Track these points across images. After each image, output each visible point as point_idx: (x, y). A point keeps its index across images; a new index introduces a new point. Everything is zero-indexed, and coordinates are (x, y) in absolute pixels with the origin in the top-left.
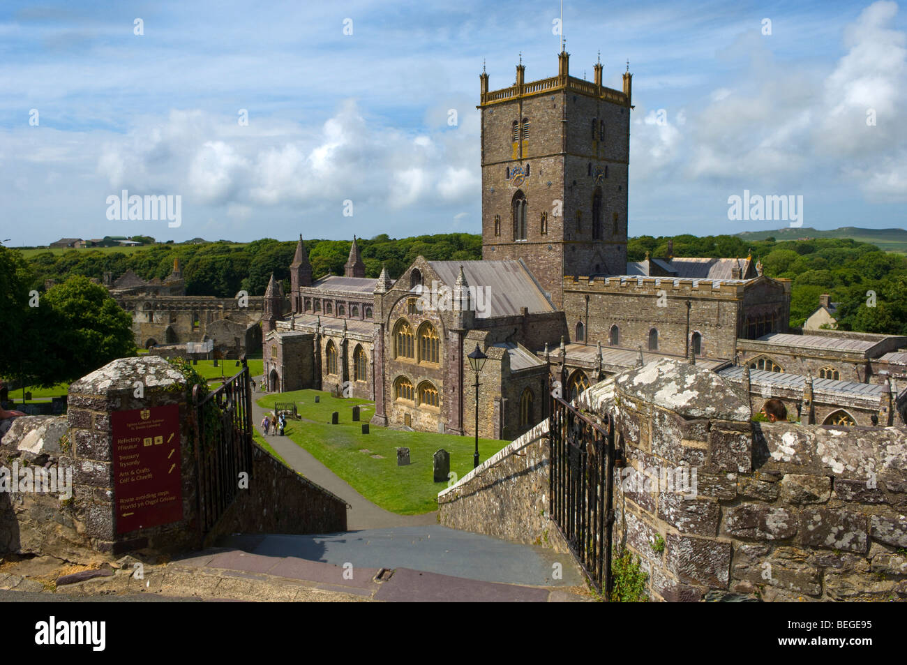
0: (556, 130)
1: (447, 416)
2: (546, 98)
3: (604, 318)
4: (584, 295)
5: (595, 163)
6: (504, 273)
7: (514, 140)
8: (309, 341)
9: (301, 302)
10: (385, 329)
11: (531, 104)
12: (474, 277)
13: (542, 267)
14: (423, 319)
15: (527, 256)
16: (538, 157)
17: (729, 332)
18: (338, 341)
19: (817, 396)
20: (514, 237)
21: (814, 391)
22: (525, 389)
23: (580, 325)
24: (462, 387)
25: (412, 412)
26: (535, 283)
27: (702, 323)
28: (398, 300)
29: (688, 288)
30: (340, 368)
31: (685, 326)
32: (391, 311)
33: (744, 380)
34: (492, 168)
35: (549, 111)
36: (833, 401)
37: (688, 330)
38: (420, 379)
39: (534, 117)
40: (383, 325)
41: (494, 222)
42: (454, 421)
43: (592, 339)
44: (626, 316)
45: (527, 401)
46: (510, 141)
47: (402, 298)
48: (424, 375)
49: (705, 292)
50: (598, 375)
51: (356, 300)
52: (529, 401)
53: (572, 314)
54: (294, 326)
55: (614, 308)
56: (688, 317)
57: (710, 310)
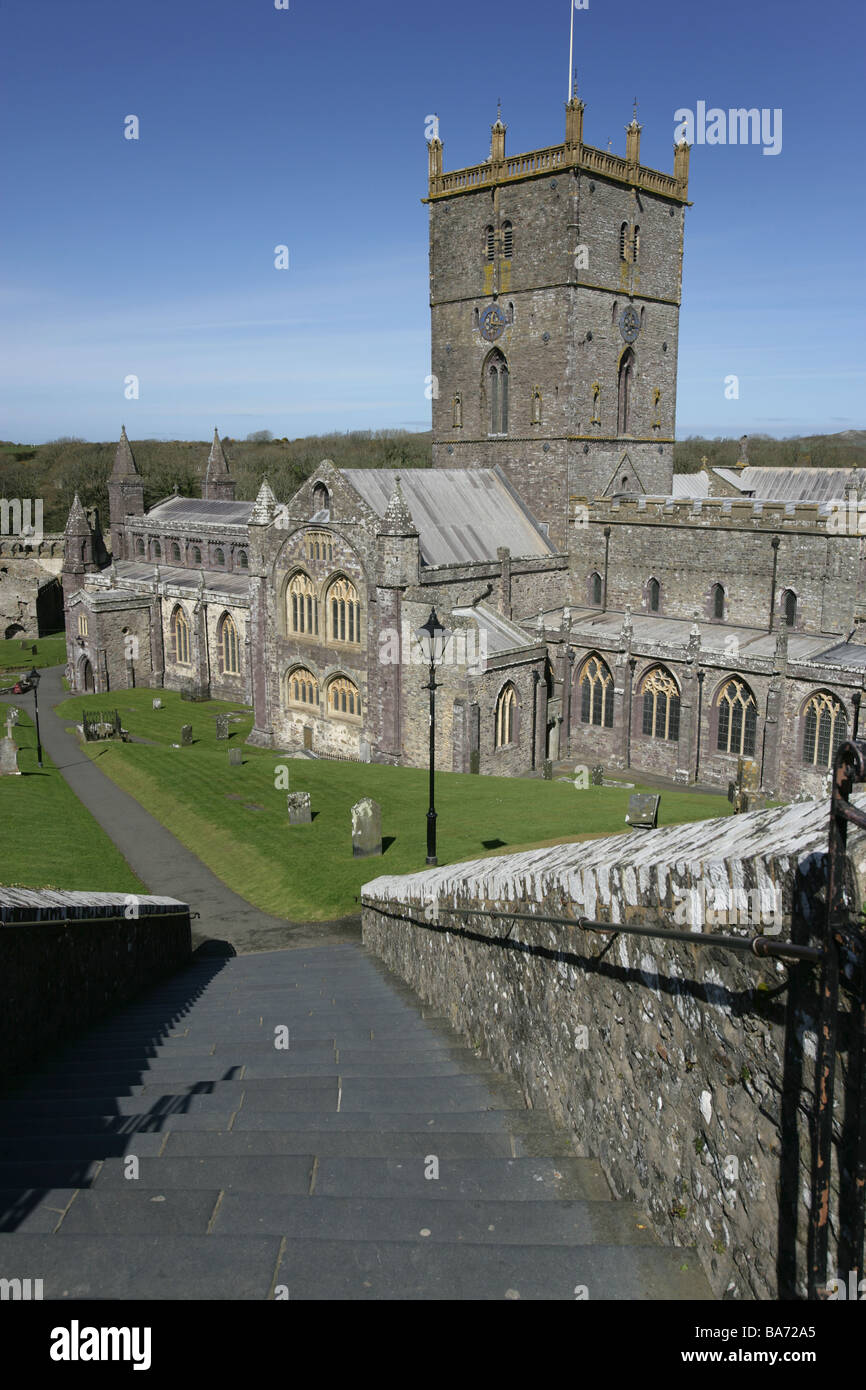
0: (559, 242)
1: (375, 731)
2: (544, 183)
3: (635, 565)
4: (600, 527)
6: (469, 491)
7: (487, 259)
8: (146, 607)
9: (127, 542)
10: (269, 585)
11: (515, 195)
12: (418, 496)
13: (532, 480)
14: (333, 568)
15: (507, 462)
16: (527, 290)
18: (190, 606)
20: (486, 430)
22: (505, 685)
23: (594, 578)
24: (399, 682)
25: (316, 723)
26: (522, 506)
27: (799, 575)
28: (290, 536)
29: (777, 514)
30: (195, 652)
31: (769, 580)
32: (278, 555)
34: (449, 309)
35: (548, 208)
37: (774, 587)
38: (329, 669)
39: (522, 219)
40: (264, 579)
41: (451, 404)
42: (385, 737)
43: (615, 601)
44: (671, 562)
45: (507, 705)
46: (480, 262)
47: (297, 531)
48: (335, 662)
49: (805, 523)
50: (625, 660)
51: (220, 538)
52: (511, 704)
53: (582, 559)
54: (115, 582)
55: (653, 548)
56: (775, 564)
57: (814, 552)
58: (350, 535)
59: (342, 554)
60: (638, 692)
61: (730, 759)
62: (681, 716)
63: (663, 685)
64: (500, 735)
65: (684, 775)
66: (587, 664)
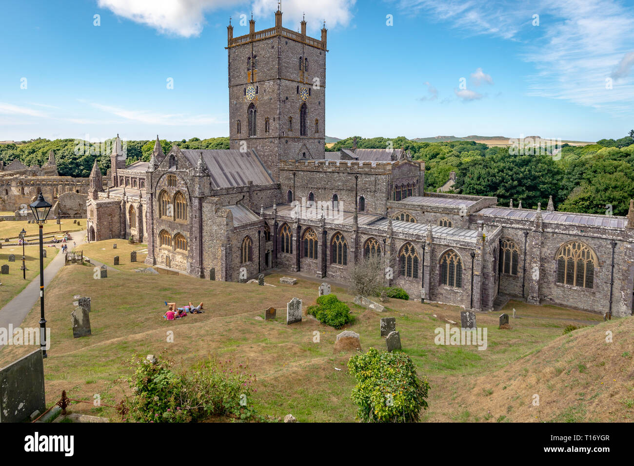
0: (274, 63)
1: (192, 257)
2: (268, 41)
3: (305, 187)
4: (291, 172)
5: (301, 86)
6: (239, 158)
7: (248, 70)
8: (119, 206)
9: (117, 179)
10: (154, 197)
11: (258, 46)
12: (216, 160)
13: (266, 154)
14: (177, 189)
15: (257, 147)
16: (263, 81)
17: (382, 196)
18: (136, 205)
19: (435, 239)
20: (249, 134)
21: (434, 236)
22: (245, 237)
23: (290, 192)
24: (201, 237)
25: (171, 254)
26: (262, 165)
27: (365, 190)
28: (161, 177)
29: (356, 167)
30: (137, 225)
31: (355, 192)
32: (157, 184)
33: (388, 229)
34: (235, 88)
35: (270, 50)
36: (445, 243)
37: (357, 195)
38: (175, 232)
39: (260, 54)
40: (152, 194)
41: (236, 125)
42: (196, 261)
44: (319, 185)
45: (247, 246)
46: (246, 70)
47: (164, 174)
48: (177, 228)
49: (366, 170)
50: (296, 226)
52: (249, 245)
53: (285, 185)
54: (109, 196)
55: (311, 180)
56: (357, 186)
57: (370, 181)
58: (183, 176)
59: (180, 184)
60: (302, 239)
61: (338, 267)
62: (318, 249)
63: (311, 236)
64: (244, 258)
65: (320, 274)
66: (283, 228)
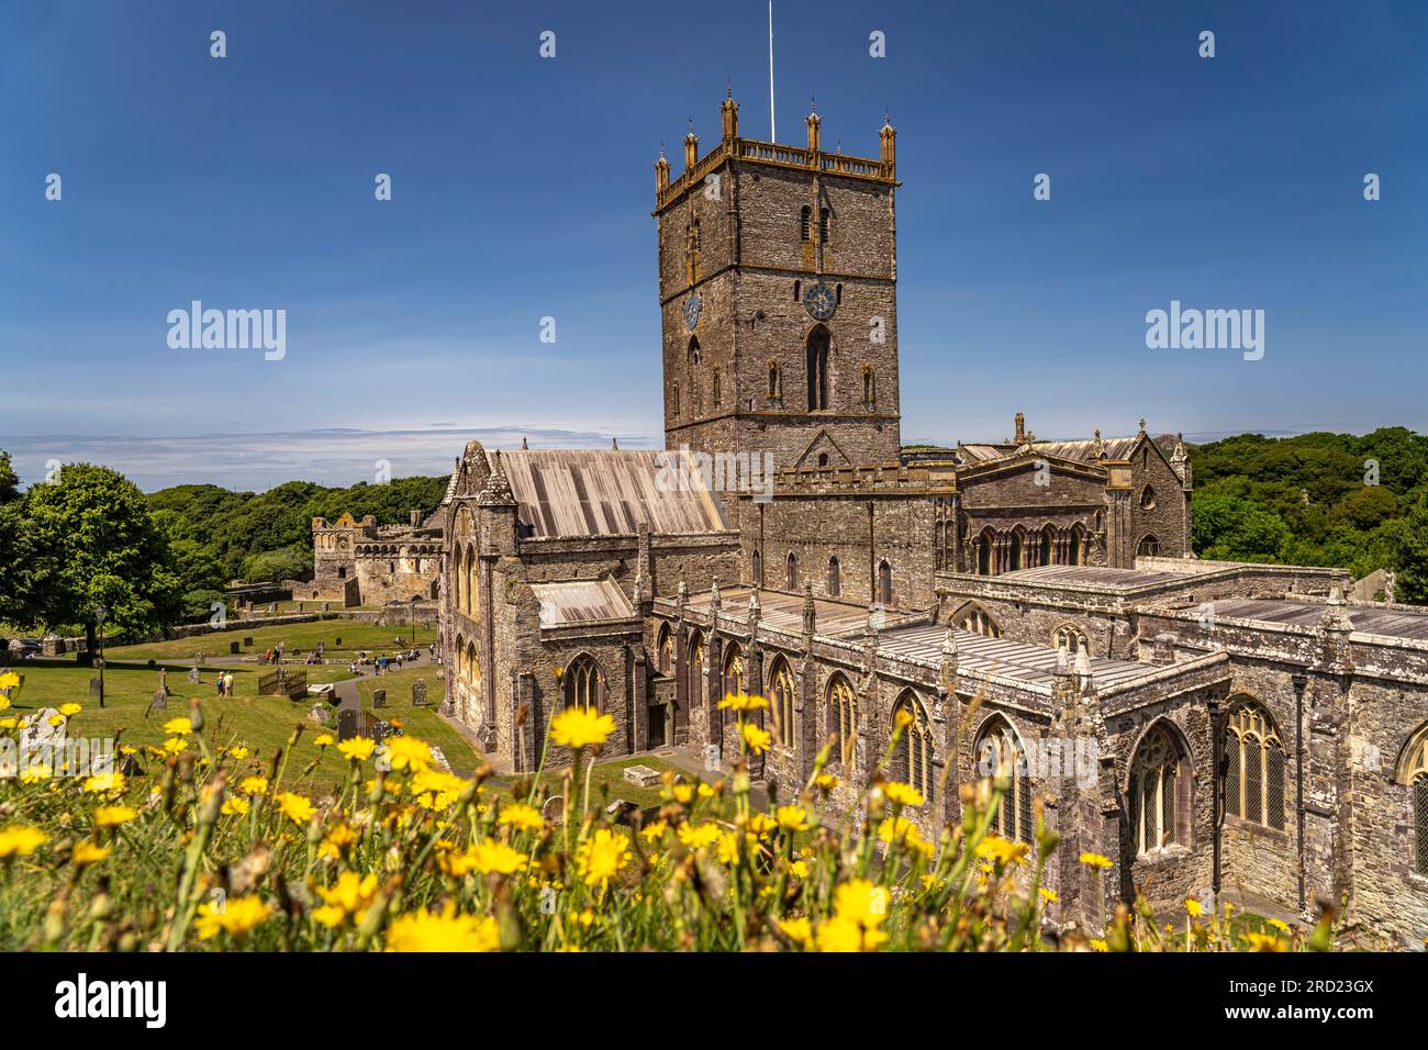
3: (780, 540)
5: (809, 281)
7: (688, 256)
11: (700, 195)
12: (574, 474)
14: (469, 541)
15: (703, 443)
16: (710, 278)
17: (922, 557)
19: (963, 682)
21: (959, 671)
22: (579, 658)
23: (757, 555)
25: (467, 693)
27: (888, 542)
29: (870, 477)
31: (869, 550)
33: (866, 647)
34: (669, 306)
37: (873, 558)
38: (469, 640)
39: (703, 214)
41: (673, 392)
43: (769, 579)
44: (804, 535)
45: (588, 680)
46: (684, 259)
47: (457, 508)
48: (470, 632)
49: (889, 483)
50: (711, 637)
52: (593, 679)
53: (748, 537)
55: (790, 521)
56: (872, 532)
57: (896, 516)
59: (471, 527)
60: (727, 673)
61: (785, 753)
63: (743, 665)
